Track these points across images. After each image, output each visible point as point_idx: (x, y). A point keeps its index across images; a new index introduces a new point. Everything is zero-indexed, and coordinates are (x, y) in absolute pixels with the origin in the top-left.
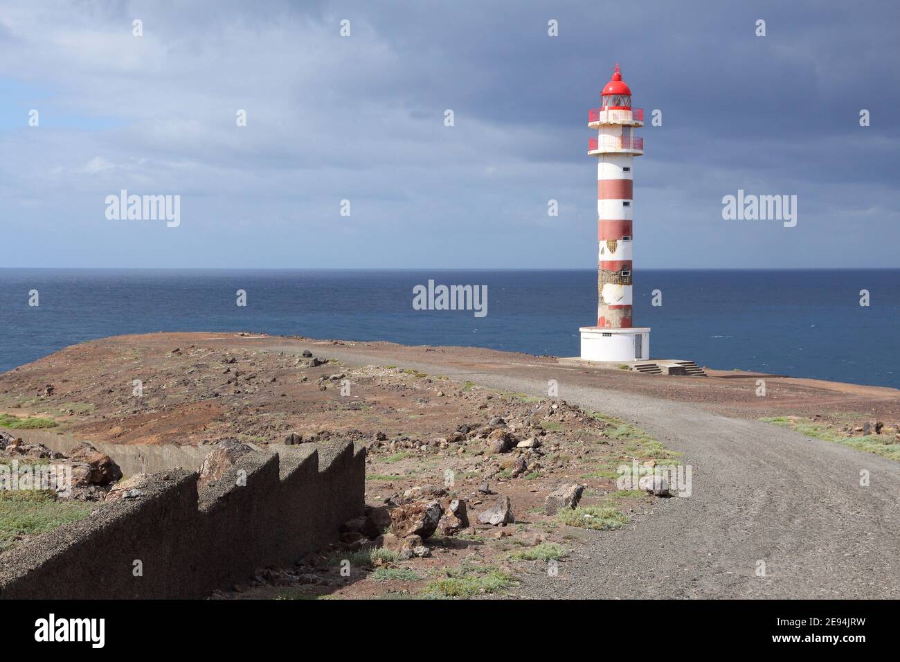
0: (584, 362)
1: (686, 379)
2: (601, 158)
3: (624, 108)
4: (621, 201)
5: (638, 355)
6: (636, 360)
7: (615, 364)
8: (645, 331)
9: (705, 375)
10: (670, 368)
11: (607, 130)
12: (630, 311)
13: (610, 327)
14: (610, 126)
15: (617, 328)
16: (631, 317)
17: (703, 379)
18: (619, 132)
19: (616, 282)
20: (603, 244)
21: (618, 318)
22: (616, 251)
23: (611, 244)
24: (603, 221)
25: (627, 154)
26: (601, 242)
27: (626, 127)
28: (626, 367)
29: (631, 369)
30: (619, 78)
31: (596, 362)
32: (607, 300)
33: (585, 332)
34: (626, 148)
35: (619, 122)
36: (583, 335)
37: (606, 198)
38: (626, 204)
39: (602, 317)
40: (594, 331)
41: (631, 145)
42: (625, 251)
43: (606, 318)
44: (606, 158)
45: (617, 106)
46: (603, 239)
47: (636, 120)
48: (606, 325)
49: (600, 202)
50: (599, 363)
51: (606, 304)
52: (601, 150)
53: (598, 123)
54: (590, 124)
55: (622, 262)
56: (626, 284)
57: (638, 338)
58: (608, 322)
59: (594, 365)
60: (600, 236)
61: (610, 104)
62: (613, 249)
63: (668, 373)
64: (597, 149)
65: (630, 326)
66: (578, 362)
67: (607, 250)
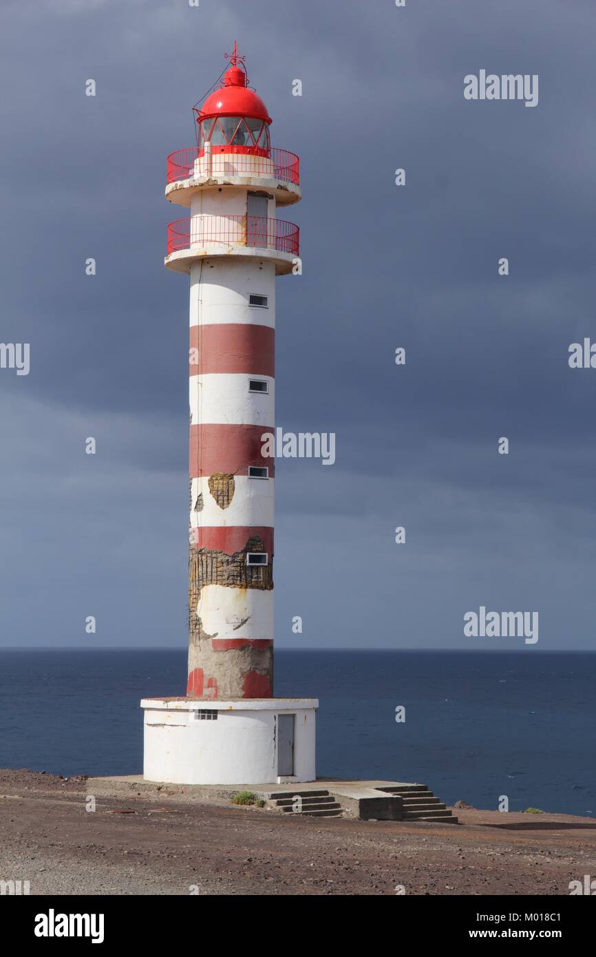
0: (149, 786)
1: (401, 829)
2: (195, 273)
3: (253, 151)
4: (243, 379)
5: (287, 768)
6: (279, 780)
7: (221, 791)
8: (304, 708)
9: (455, 821)
10: (361, 801)
11: (208, 202)
12: (268, 654)
13: (216, 697)
14: (214, 192)
15: (233, 698)
16: (270, 672)
17: (446, 831)
18: (240, 206)
19: (231, 581)
20: (200, 486)
21: (235, 672)
22: (232, 503)
23: (220, 485)
24: (200, 427)
25: (259, 262)
26: (195, 481)
27: (256, 195)
28: (250, 799)
29: (263, 804)
30: (240, 79)
31: (177, 786)
32: (208, 628)
33: (154, 711)
34: (254, 244)
35: (236, 181)
36: (149, 717)
37: (207, 372)
38: (256, 386)
39: (196, 670)
40: (173, 704)
41: (271, 240)
42: (254, 503)
43: (206, 672)
44: (207, 271)
45: (236, 145)
46: (201, 473)
47: (280, 178)
48: (206, 691)
49: (193, 380)
50: (184, 789)
51: (209, 637)
52: (195, 250)
53: (186, 183)
54: (169, 188)
55: (247, 530)
56: (256, 586)
57: (286, 723)
58: (211, 683)
59: (173, 793)
60: (193, 467)
61: (220, 138)
62: (223, 497)
63: (357, 814)
64: (188, 247)
65: (268, 694)
66: (133, 786)
67: (209, 500)
